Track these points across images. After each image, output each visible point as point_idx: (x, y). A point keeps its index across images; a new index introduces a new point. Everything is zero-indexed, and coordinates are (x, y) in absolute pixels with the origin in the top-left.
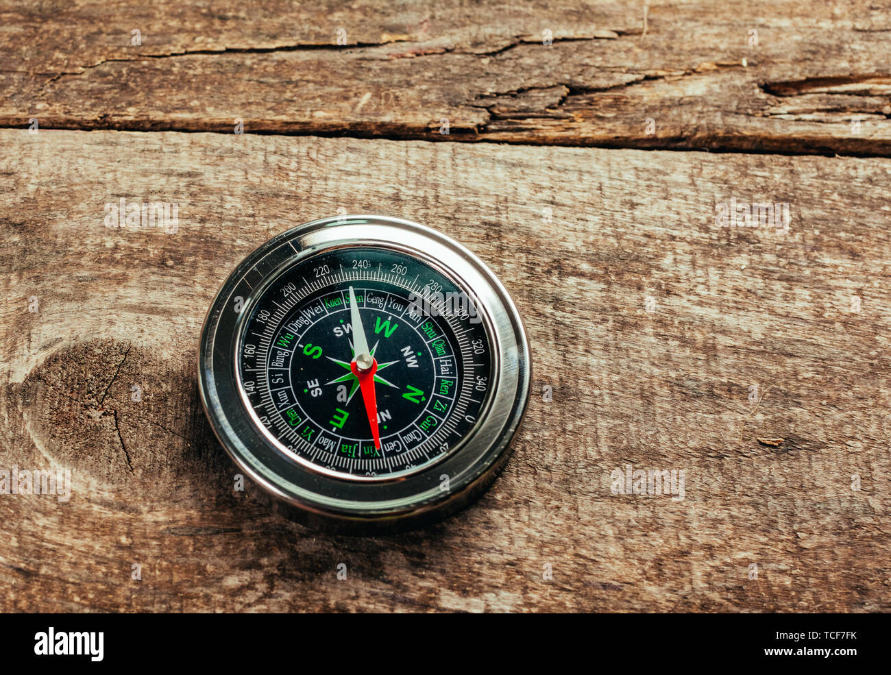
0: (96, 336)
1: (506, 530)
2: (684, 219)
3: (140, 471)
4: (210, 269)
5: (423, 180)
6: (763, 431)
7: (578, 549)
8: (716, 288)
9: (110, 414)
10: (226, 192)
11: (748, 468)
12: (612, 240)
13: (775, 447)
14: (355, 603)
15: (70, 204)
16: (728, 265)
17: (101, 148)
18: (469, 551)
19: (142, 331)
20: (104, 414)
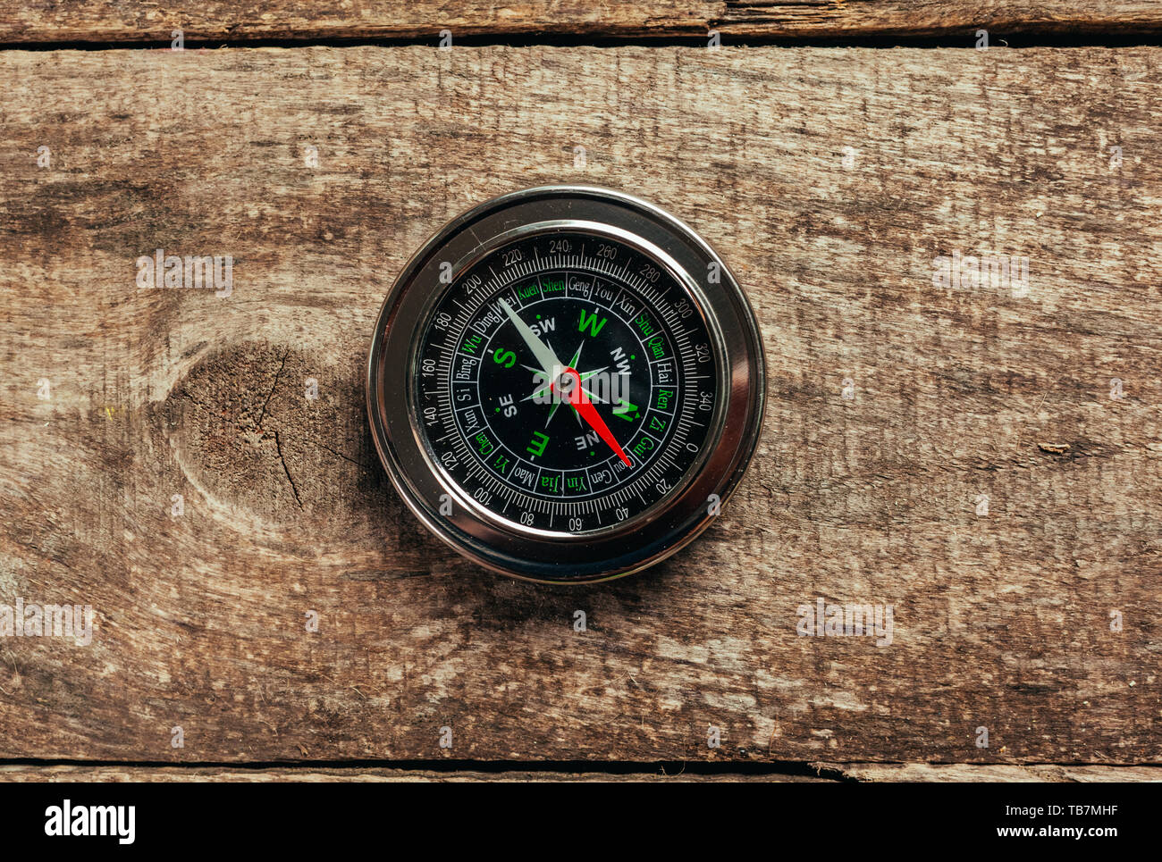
0: (247, 338)
1: (734, 566)
2: (969, 149)
3: (311, 506)
4: (378, 243)
5: (638, 105)
6: (1046, 434)
7: (817, 586)
8: (1002, 245)
9: (271, 438)
10: (393, 134)
11: (1024, 482)
12: (876, 182)
13: (1058, 454)
14: (562, 653)
15: (201, 158)
16: (1020, 211)
17: (232, 75)
18: (691, 592)
19: (301, 329)
20: (264, 437)
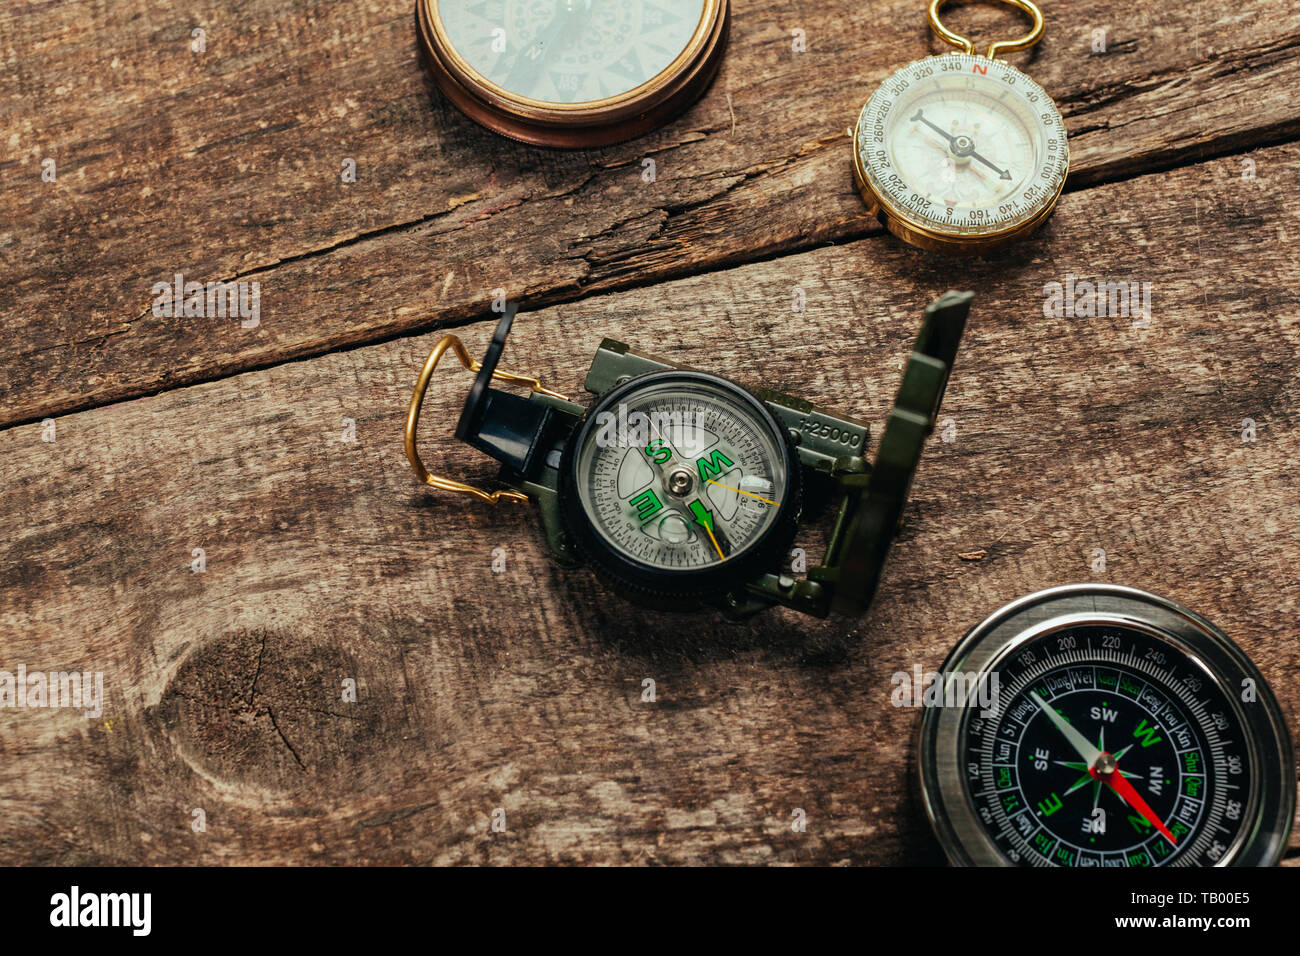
0: (225, 630)
1: (718, 727)
2: (825, 330)
3: (314, 768)
4: (330, 521)
5: (534, 358)
6: (962, 546)
7: (799, 727)
8: (877, 399)
9: (264, 714)
10: (325, 428)
11: (955, 591)
12: (755, 374)
13: (978, 560)
14: (579, 849)
15: (156, 486)
16: (884, 369)
17: (173, 412)
18: (685, 761)
19: (274, 611)
20: (258, 715)
